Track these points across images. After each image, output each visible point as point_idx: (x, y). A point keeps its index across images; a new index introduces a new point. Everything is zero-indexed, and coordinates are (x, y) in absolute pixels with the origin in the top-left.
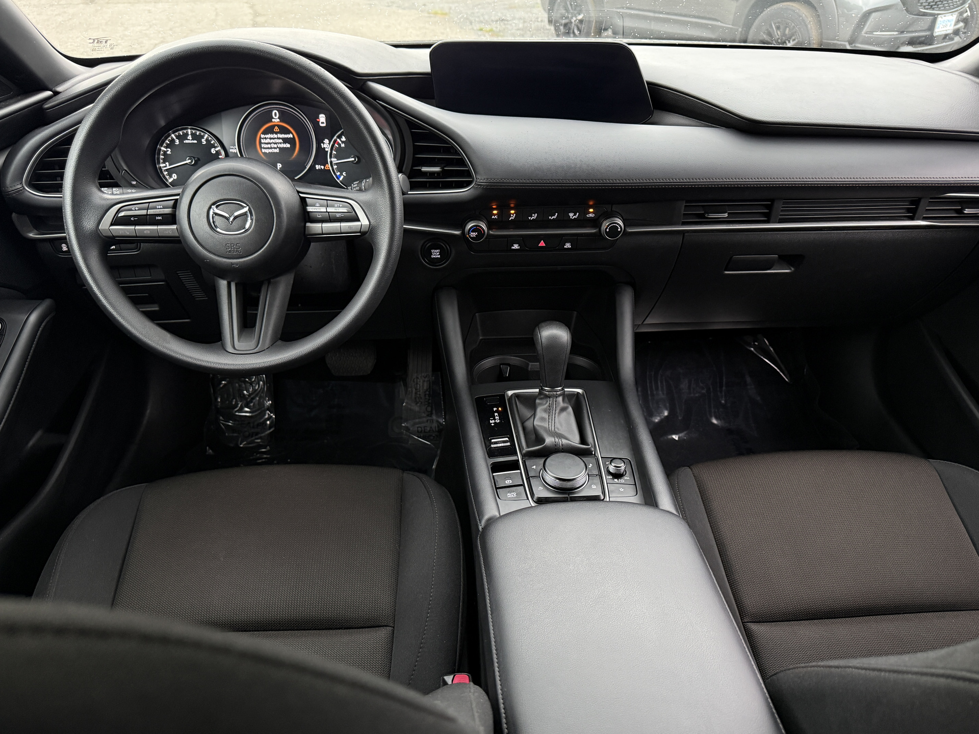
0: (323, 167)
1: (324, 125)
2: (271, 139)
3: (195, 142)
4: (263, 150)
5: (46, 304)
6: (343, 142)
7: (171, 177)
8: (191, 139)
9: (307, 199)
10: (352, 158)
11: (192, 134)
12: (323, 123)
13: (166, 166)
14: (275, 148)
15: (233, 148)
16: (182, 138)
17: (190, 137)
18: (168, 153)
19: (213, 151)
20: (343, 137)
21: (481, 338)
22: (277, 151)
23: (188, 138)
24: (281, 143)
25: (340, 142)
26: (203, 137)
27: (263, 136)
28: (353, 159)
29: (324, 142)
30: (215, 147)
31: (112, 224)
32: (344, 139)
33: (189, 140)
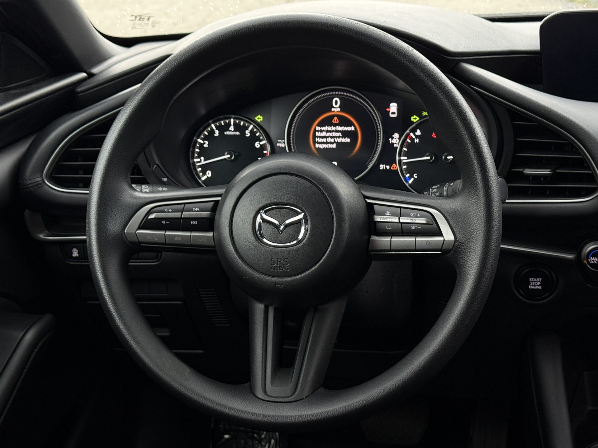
0: (388, 167)
1: (395, 116)
2: (327, 131)
3: (238, 133)
4: (317, 146)
5: (47, 319)
6: (417, 137)
7: (204, 174)
8: (233, 129)
9: (375, 206)
10: (427, 156)
11: (235, 124)
12: (393, 113)
13: (200, 162)
14: (331, 143)
15: (280, 142)
16: (223, 129)
17: (232, 128)
18: (206, 146)
19: (257, 145)
20: (418, 131)
21: (590, 408)
22: (334, 146)
23: (230, 129)
24: (339, 137)
25: (414, 137)
26: (247, 128)
27: (318, 128)
28: (429, 158)
29: (393, 136)
30: (260, 140)
31: (140, 228)
32: (418, 133)
33: (231, 131)
